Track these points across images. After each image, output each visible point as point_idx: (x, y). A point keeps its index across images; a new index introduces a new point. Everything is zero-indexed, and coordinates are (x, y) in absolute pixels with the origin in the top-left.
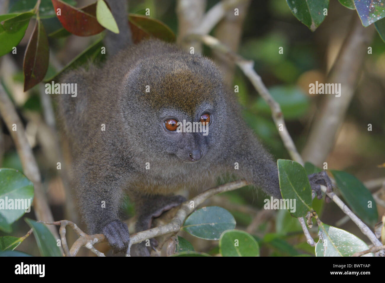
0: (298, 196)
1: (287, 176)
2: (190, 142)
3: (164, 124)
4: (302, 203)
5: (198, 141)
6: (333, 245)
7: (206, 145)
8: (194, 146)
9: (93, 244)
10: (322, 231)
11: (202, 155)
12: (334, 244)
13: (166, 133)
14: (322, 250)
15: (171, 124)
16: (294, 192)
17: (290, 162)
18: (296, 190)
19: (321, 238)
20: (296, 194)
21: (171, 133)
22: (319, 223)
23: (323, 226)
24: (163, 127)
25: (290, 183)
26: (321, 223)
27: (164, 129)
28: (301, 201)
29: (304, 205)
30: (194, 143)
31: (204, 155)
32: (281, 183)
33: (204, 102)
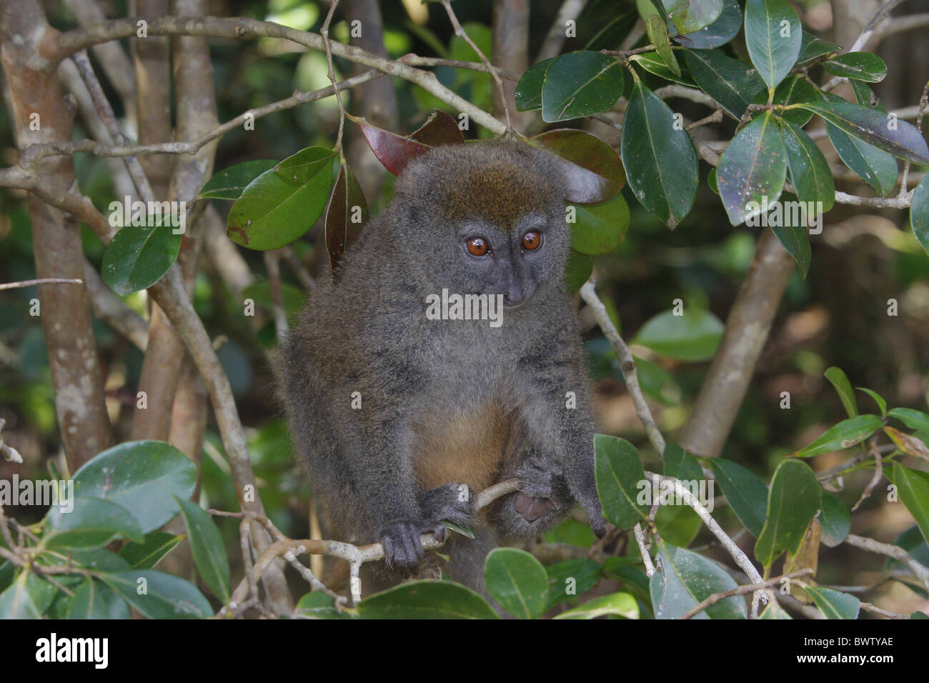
0: (625, 495)
1: (608, 462)
2: (505, 274)
3: (465, 245)
4: (632, 507)
5: (518, 273)
6: (678, 577)
7: (531, 281)
8: (511, 281)
9: (298, 554)
10: (661, 554)
11: (525, 295)
12: (680, 575)
13: (469, 259)
14: (661, 584)
15: (475, 246)
16: (618, 488)
17: (615, 439)
18: (623, 486)
19: (660, 566)
20: (622, 493)
21: (476, 260)
22: (659, 540)
23: (664, 546)
24: (464, 250)
25: (614, 474)
26: (662, 540)
27: (466, 253)
28: (629, 503)
29: (635, 510)
30: (511, 276)
31: (528, 296)
32: (598, 472)
33: (532, 213)
